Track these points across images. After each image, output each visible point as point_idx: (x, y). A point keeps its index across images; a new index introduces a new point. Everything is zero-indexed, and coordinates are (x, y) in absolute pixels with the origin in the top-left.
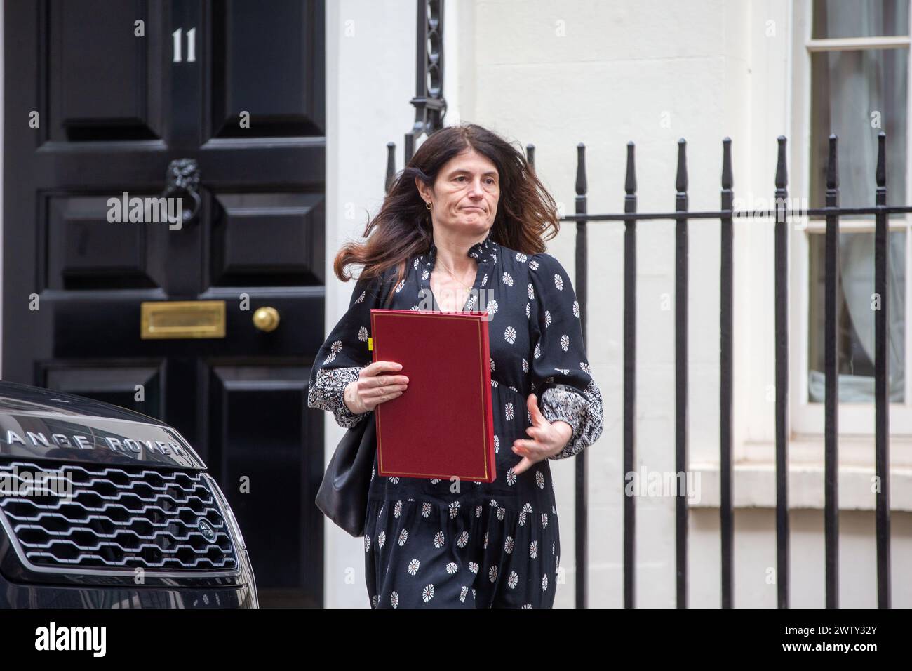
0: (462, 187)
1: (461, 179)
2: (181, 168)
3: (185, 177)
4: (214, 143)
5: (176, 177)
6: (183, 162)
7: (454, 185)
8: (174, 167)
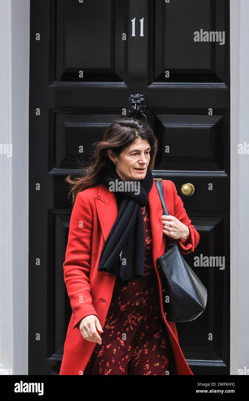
0: (135, 158)
1: (135, 154)
2: (136, 99)
3: (138, 104)
4: (155, 85)
5: (134, 104)
6: (137, 95)
8: (132, 98)
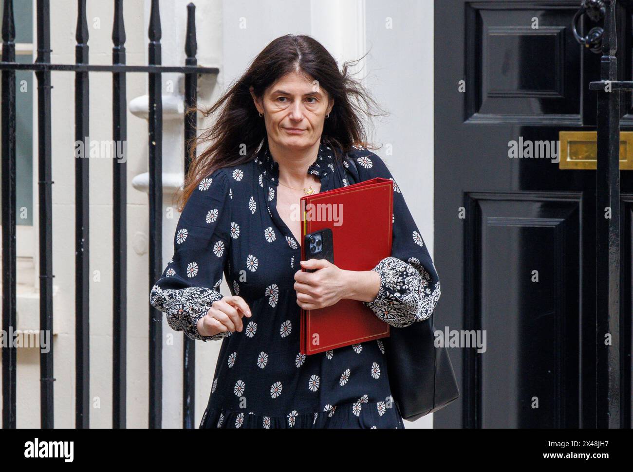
0: (283, 107)
1: (281, 99)
7: (277, 105)
